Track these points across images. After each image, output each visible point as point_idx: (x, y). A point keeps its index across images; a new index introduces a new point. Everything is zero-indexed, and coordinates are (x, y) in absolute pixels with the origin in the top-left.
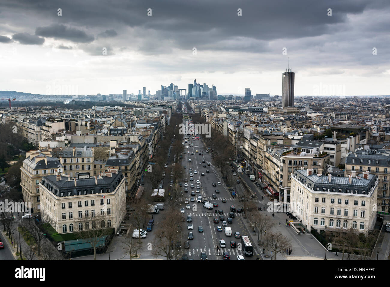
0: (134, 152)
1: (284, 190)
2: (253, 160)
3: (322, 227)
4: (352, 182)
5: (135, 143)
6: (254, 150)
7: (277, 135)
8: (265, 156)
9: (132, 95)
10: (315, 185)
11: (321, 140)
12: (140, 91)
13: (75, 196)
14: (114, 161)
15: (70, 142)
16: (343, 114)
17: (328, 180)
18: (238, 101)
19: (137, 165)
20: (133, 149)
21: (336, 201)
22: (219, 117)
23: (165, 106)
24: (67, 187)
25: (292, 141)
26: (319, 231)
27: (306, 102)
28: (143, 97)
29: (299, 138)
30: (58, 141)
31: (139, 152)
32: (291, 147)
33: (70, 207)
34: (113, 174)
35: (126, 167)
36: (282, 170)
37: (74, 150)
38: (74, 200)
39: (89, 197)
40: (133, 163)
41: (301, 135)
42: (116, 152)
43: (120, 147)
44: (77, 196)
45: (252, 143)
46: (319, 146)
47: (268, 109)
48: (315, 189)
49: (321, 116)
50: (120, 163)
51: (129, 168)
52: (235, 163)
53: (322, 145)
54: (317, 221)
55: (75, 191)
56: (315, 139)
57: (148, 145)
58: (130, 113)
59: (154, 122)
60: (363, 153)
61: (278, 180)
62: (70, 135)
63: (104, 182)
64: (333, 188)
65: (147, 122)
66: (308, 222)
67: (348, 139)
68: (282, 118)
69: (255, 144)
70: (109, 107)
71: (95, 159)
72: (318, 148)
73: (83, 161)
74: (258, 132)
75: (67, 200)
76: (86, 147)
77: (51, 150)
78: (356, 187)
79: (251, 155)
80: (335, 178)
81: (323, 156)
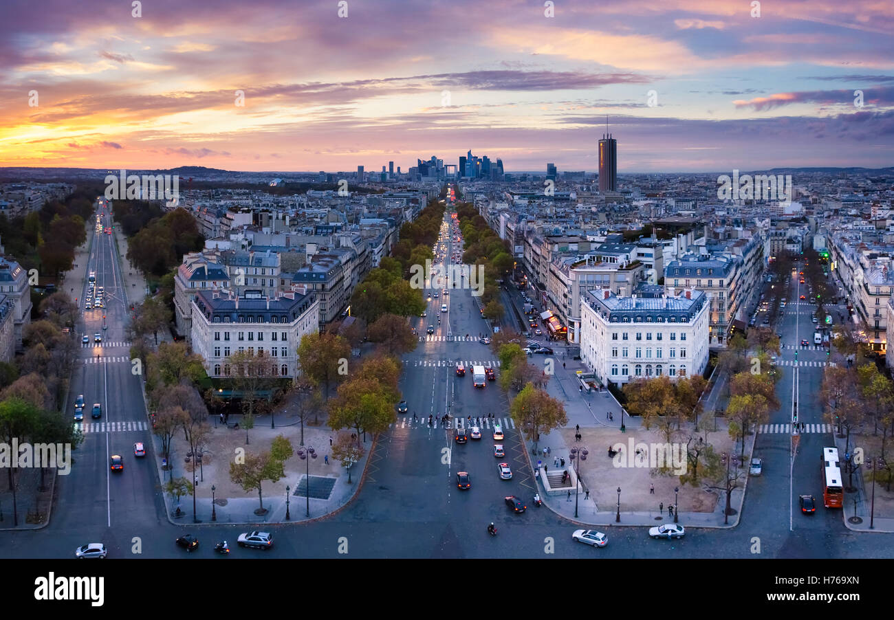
0: (340, 262)
1: (574, 322)
2: (535, 274)
3: (625, 378)
4: (667, 305)
5: (347, 249)
6: (537, 260)
7: (572, 236)
8: (550, 270)
9: (372, 174)
10: (611, 314)
11: (634, 241)
12: (384, 168)
13: (234, 324)
14: (305, 276)
15: (250, 243)
16: (686, 201)
17: (631, 305)
18: (535, 184)
19: (346, 283)
20: (340, 257)
21: (644, 337)
22: (497, 208)
23: (417, 191)
24: (224, 309)
25: (592, 244)
26: (620, 385)
27: (637, 183)
28: (388, 177)
29: (603, 239)
30: (232, 241)
31: (350, 262)
32: (587, 255)
33: (227, 339)
34: (296, 294)
35: (323, 286)
36: (570, 292)
37: (251, 255)
38: (235, 329)
39: (255, 327)
40: (337, 279)
41: (604, 236)
42: (312, 261)
43: (321, 254)
44: (237, 324)
45: (534, 249)
46: (629, 252)
47: (577, 194)
48: (611, 320)
49: (652, 204)
50: (315, 279)
51: (328, 287)
52: (511, 281)
53: (635, 249)
54: (616, 369)
55: (235, 315)
56: (625, 241)
57: (372, 252)
58: (362, 202)
59: (390, 215)
60: (691, 259)
61: (565, 307)
62: (251, 232)
63: (280, 306)
64: (639, 316)
65: (380, 216)
66: (605, 373)
67: (675, 239)
68: (594, 209)
69: (538, 251)
70: (331, 191)
71: (283, 271)
72: (627, 254)
73: (263, 273)
74: (544, 231)
75: (223, 327)
76: (269, 251)
77: (219, 254)
78: (672, 313)
79: (533, 268)
80: (642, 301)
81: (632, 267)
